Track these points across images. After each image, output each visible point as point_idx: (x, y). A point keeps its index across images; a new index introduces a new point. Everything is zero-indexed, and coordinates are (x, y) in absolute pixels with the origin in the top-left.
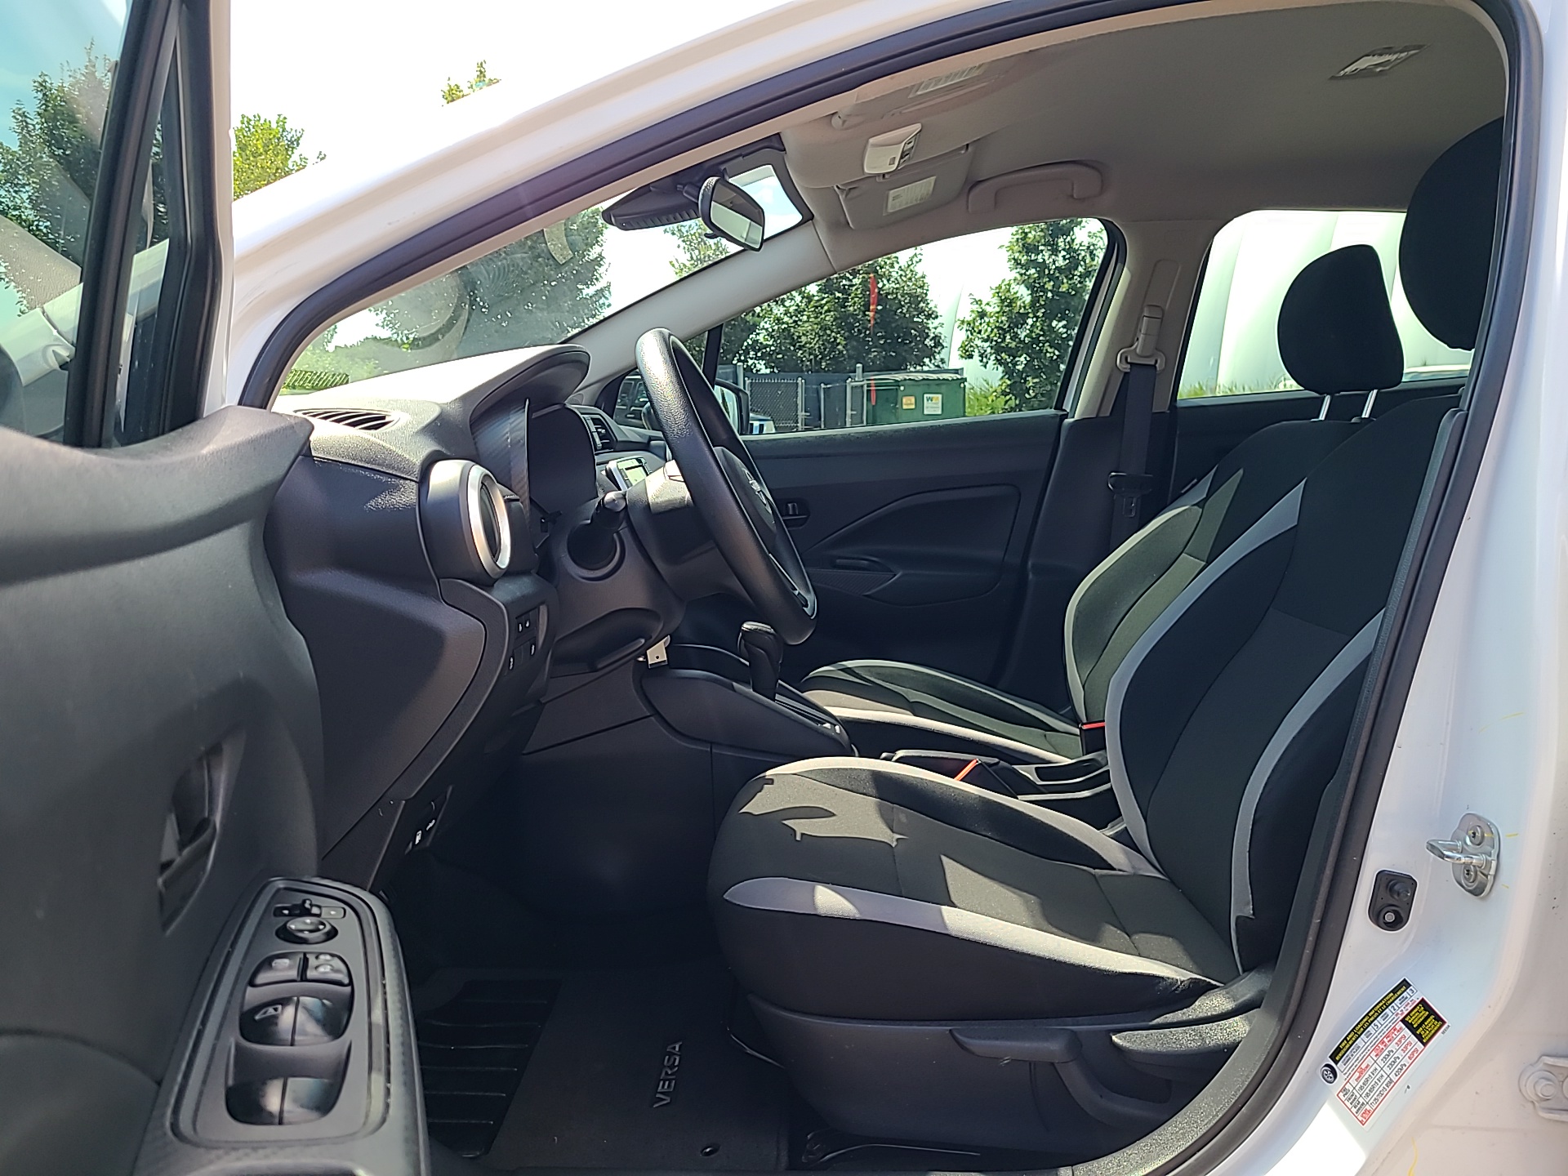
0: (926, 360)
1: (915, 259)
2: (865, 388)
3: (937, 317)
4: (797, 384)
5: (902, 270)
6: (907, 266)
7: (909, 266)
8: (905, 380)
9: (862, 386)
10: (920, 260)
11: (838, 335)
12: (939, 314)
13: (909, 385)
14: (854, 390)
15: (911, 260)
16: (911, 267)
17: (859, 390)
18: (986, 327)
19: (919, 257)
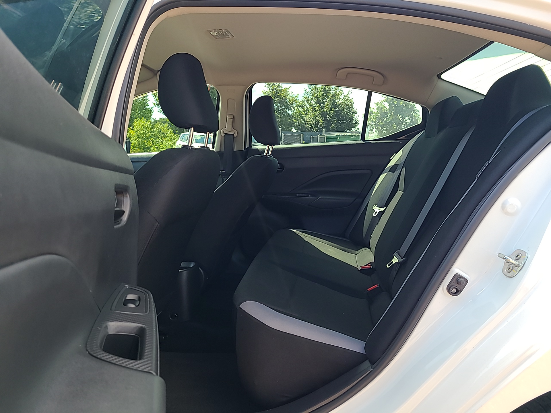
0: (353, 128)
1: (349, 93)
2: (326, 138)
3: (356, 113)
4: (301, 136)
5: (345, 96)
6: (346, 95)
7: (347, 95)
8: (340, 135)
9: (324, 137)
10: (351, 93)
11: (320, 119)
12: (357, 112)
13: (341, 137)
14: (321, 139)
15: (348, 93)
16: (348, 95)
17: (323, 139)
18: (373, 117)
19: (351, 92)
